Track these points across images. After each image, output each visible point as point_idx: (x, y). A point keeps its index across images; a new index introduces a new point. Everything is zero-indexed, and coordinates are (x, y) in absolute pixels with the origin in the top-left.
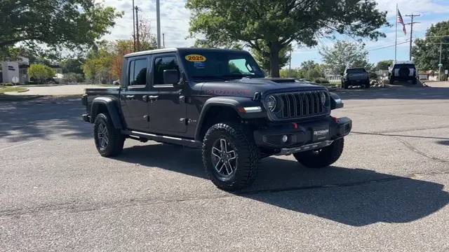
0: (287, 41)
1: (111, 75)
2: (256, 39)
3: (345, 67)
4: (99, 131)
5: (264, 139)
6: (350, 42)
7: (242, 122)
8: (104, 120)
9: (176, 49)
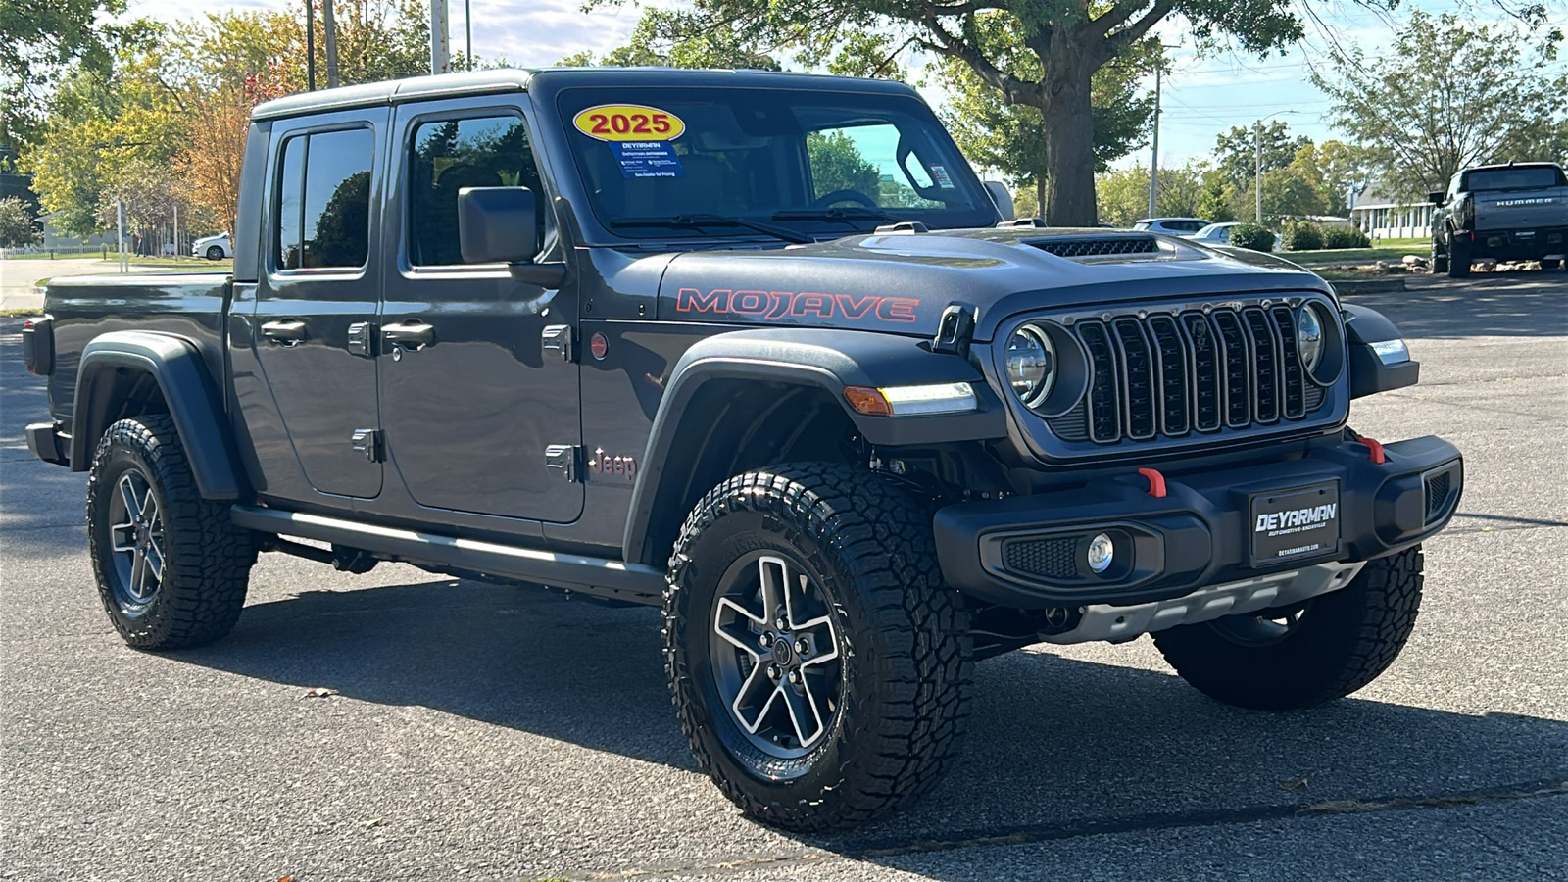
0: (1135, 18)
1: (184, 204)
2: (969, 8)
3: (1455, 157)
4: (115, 513)
5: (991, 554)
6: (1480, 22)
7: (875, 464)
8: (146, 456)
9: (524, 78)
